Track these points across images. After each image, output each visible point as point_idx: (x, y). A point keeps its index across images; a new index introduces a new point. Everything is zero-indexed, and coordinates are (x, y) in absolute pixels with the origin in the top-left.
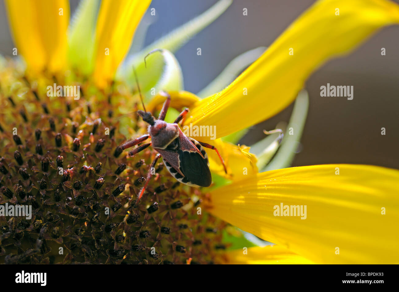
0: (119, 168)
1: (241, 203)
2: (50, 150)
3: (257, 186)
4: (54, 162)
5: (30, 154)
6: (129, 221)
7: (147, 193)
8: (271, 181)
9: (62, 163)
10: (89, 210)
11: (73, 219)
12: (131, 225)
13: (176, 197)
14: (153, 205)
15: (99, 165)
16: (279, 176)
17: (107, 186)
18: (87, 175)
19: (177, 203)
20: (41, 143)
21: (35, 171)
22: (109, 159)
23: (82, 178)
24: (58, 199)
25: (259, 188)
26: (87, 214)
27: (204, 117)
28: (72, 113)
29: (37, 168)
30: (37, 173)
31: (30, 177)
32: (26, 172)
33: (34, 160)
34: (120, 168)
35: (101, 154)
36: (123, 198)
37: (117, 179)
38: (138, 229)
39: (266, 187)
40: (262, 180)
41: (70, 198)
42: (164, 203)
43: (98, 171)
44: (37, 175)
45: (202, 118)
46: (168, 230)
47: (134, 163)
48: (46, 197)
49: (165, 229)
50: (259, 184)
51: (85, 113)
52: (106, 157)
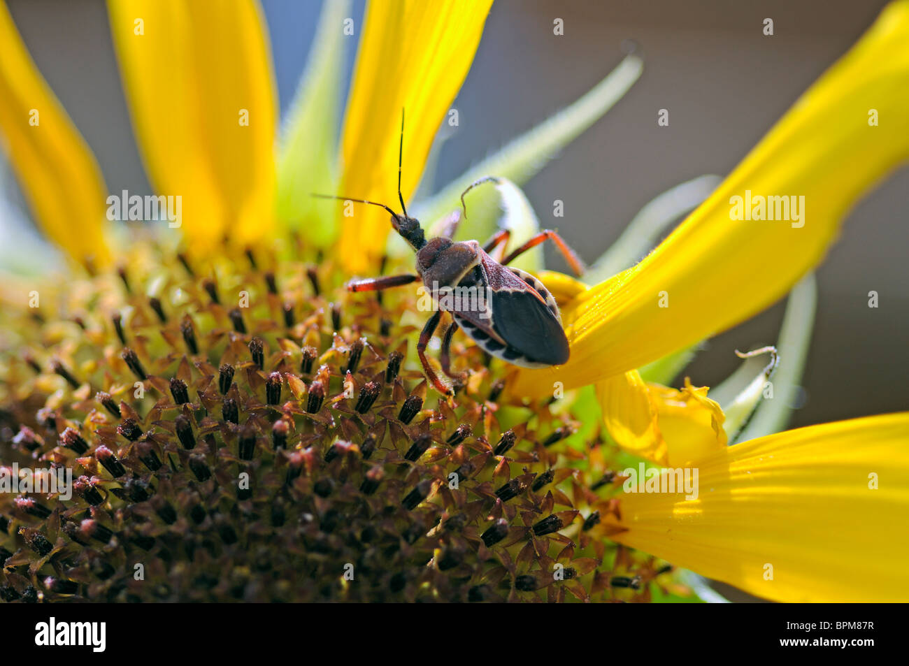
0: (414, 446)
1: (694, 515)
2: (256, 411)
3: (728, 474)
4: (268, 436)
5: (210, 422)
6: (443, 564)
7: (481, 499)
8: (761, 459)
9: (285, 437)
10: (352, 542)
11: (316, 564)
12: (446, 573)
13: (544, 508)
14: (497, 526)
15: (371, 439)
16: (778, 449)
17: (390, 486)
18: (344, 463)
19: (550, 520)
20: (235, 395)
21: (226, 459)
22: (392, 426)
23: (332, 472)
24: (278, 520)
25: (733, 478)
26: (349, 551)
27: (604, 320)
28: (299, 329)
29: (230, 453)
30: (230, 463)
31: (214, 474)
32: (204, 462)
33: (219, 436)
34: (418, 445)
35: (372, 416)
36: (428, 511)
37: (411, 470)
38: (466, 580)
39: (751, 476)
40: (739, 459)
41: (309, 517)
42: (520, 521)
43: (367, 454)
44: (230, 468)
45: (600, 323)
46: (534, 581)
47: (445, 436)
48: (254, 517)
49: (525, 580)
50: (732, 469)
51: (328, 329)
52: (384, 422)
